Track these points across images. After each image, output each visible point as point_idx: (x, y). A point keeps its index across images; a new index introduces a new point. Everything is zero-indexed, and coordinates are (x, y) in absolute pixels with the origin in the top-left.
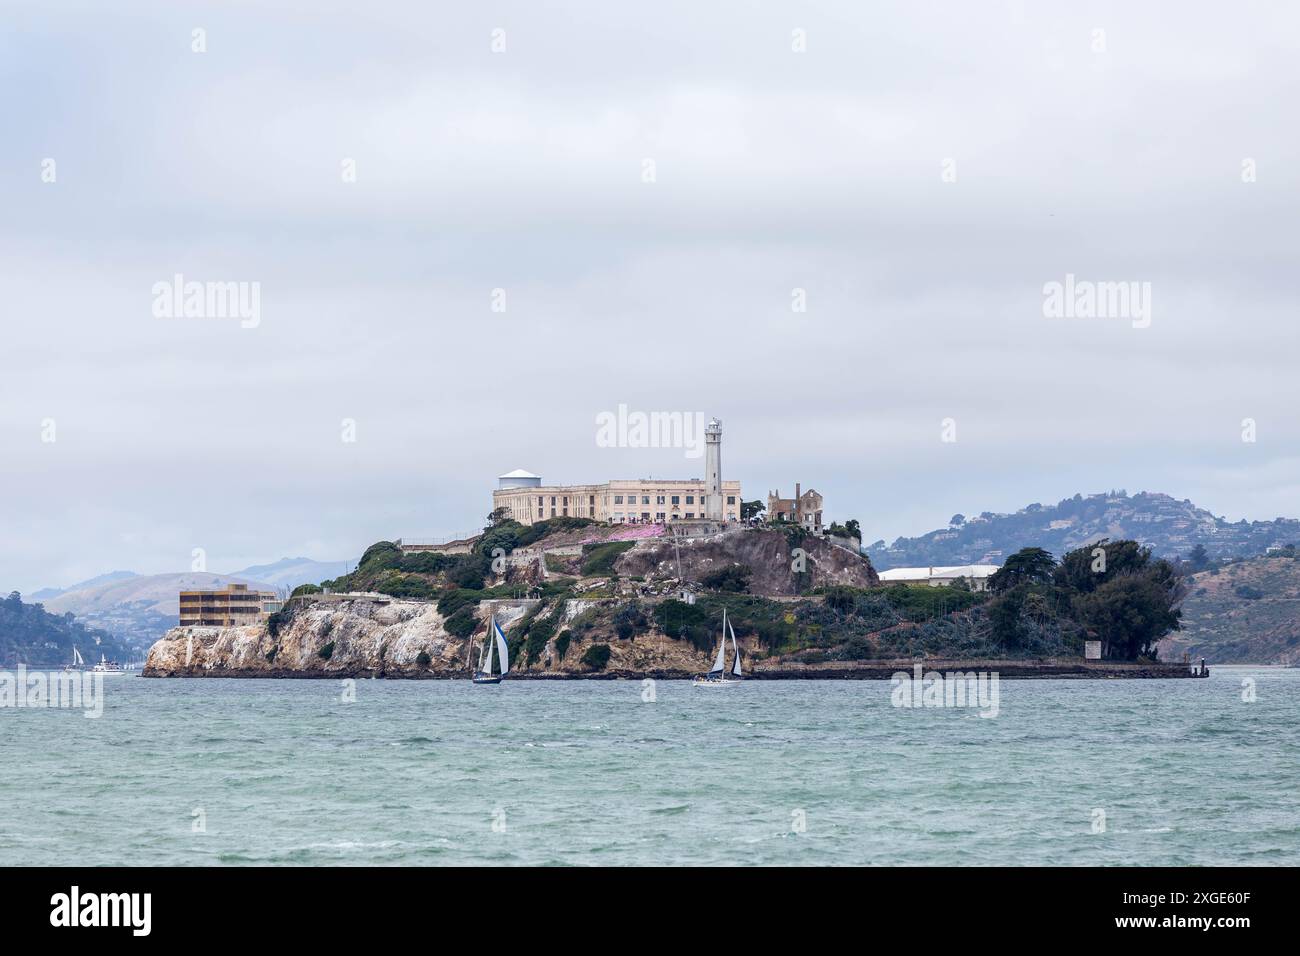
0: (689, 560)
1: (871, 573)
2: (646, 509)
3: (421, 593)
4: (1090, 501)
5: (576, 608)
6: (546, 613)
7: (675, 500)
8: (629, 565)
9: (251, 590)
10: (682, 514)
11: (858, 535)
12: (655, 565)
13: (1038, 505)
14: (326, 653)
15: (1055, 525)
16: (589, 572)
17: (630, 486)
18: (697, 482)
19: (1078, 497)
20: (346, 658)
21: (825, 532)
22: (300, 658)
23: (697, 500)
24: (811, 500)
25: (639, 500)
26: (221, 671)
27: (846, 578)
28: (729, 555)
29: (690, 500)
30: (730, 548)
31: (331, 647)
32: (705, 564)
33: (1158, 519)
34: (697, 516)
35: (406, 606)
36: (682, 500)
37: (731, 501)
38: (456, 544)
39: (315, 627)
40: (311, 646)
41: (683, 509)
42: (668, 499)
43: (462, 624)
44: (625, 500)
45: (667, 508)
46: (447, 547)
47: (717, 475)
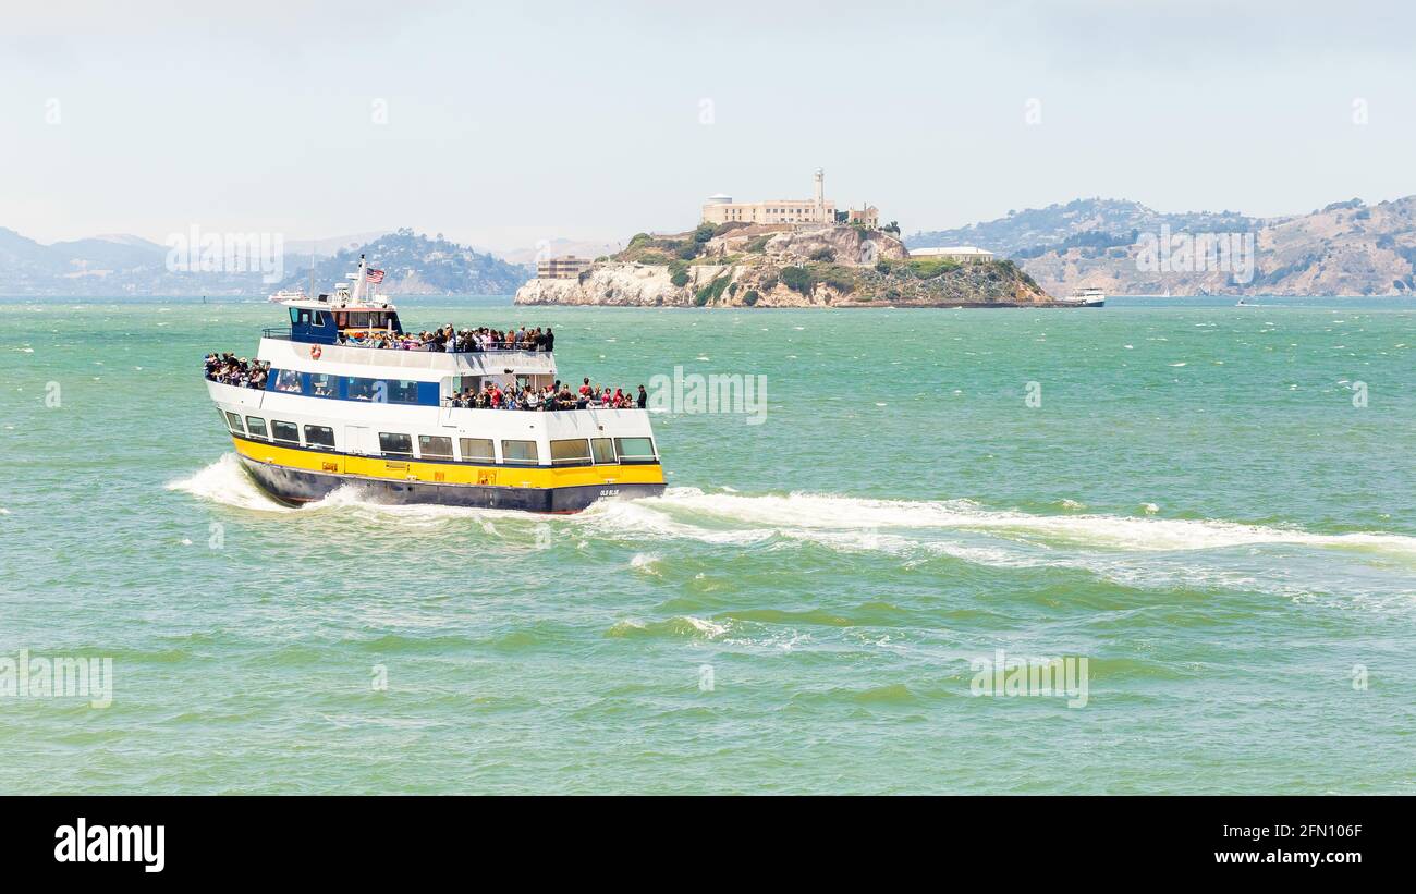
0: (805, 244)
1: (905, 252)
2: (783, 216)
3: (661, 261)
4: (1085, 203)
5: (740, 271)
6: (725, 273)
7: (799, 211)
8: (773, 247)
9: (577, 258)
10: (803, 219)
11: (898, 230)
12: (787, 246)
13: (1056, 205)
14: (609, 295)
15: (1065, 216)
16: (750, 251)
17: (775, 203)
18: (812, 201)
19: (1079, 200)
20: (620, 298)
21: (880, 229)
22: (597, 297)
23: (811, 211)
24: (872, 211)
25: (779, 211)
26: (556, 302)
27: (890, 255)
28: (826, 242)
29: (807, 211)
30: (827, 238)
31: (612, 292)
32: (814, 246)
33: (1122, 212)
34: (811, 220)
35: (652, 268)
36: (803, 211)
37: (830, 211)
38: (683, 235)
39: (604, 281)
40: (601, 293)
41: (804, 216)
42: (795, 211)
43: (680, 280)
44: (772, 211)
45: (795, 215)
46: (677, 236)
47: (821, 198)
